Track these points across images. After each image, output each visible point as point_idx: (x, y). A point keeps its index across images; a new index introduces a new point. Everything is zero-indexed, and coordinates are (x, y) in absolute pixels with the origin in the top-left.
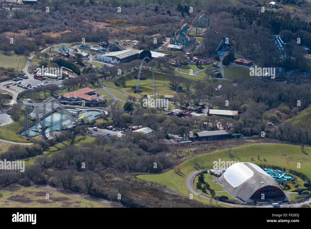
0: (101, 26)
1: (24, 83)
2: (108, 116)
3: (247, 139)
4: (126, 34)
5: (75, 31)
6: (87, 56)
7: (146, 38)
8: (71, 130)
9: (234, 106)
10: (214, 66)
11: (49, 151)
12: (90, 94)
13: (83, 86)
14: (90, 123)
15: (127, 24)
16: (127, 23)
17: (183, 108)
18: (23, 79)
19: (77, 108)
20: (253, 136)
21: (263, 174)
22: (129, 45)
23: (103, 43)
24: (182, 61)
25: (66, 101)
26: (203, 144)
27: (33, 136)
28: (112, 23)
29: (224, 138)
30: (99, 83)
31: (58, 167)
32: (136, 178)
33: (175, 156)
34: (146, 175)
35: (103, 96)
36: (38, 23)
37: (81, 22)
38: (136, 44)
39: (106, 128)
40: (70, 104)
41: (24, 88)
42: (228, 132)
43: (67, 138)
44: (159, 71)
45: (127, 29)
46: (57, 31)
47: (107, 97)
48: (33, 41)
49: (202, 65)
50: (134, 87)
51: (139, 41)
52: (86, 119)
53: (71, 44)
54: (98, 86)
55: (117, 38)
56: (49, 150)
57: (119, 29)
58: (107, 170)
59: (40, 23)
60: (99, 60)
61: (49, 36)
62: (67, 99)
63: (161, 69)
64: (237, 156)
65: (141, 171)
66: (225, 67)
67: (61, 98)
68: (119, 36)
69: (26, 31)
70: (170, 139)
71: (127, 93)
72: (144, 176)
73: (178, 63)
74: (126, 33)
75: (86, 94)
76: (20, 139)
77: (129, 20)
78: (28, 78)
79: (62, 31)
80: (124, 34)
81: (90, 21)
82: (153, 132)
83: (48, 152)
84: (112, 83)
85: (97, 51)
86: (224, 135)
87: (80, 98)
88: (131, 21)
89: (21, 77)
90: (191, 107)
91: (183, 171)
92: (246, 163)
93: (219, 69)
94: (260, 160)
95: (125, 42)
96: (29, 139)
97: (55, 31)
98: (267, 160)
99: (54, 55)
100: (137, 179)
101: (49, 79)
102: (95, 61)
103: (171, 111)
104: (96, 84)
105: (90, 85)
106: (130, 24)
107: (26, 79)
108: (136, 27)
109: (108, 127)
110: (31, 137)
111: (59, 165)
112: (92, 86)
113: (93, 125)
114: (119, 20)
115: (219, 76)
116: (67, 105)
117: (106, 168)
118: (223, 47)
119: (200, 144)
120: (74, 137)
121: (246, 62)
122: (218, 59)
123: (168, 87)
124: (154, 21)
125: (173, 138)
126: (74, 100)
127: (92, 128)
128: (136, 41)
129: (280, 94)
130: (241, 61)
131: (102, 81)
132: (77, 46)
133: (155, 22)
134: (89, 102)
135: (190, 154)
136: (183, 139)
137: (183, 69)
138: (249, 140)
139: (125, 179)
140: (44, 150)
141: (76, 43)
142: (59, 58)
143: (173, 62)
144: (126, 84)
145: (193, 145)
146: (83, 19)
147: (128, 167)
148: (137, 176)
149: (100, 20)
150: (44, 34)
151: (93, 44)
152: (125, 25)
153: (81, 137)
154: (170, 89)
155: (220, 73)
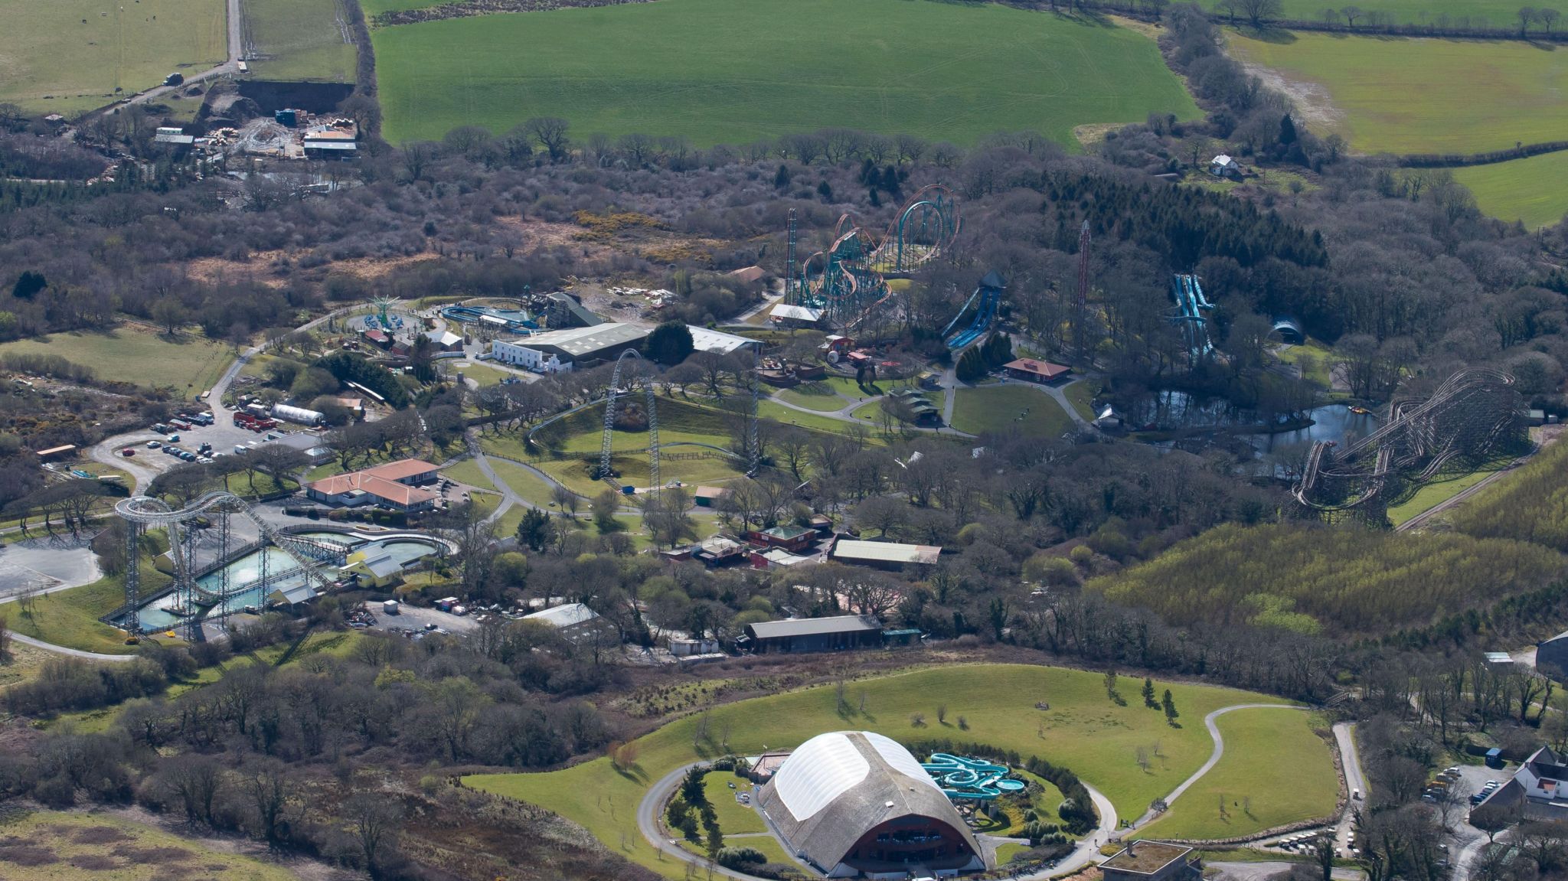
0: (559, 236)
1: (191, 439)
2: (455, 561)
3: (935, 648)
4: (636, 266)
5: (455, 255)
6: (458, 346)
7: (699, 282)
8: (298, 610)
9: (933, 529)
10: (923, 384)
11: (191, 684)
12: (417, 481)
13: (402, 452)
14: (379, 584)
15: (658, 231)
16: (655, 226)
17: (745, 536)
18: (194, 426)
19: (354, 531)
20: (957, 638)
21: (900, 774)
22: (631, 305)
23: (534, 297)
24: (806, 365)
25: (319, 507)
26: (766, 664)
27: (158, 631)
28: (599, 227)
29: (853, 644)
30: (466, 443)
31: (199, 742)
32: (458, 784)
33: (640, 708)
34: (499, 776)
35: (465, 488)
36: (324, 226)
37: (490, 222)
38: (659, 301)
39: (431, 604)
40: (333, 518)
41: (183, 458)
42: (869, 623)
43: (274, 639)
44: (709, 402)
45: (649, 248)
46: (385, 256)
47: (478, 493)
48: (281, 291)
49: (877, 380)
50: (593, 459)
51: (675, 292)
52: (366, 572)
53: (418, 301)
54: (460, 454)
55: (600, 282)
56: (194, 681)
57: (617, 247)
58: (367, 753)
59: (334, 227)
60: (500, 361)
61: (349, 275)
62: (325, 500)
63: (719, 395)
64: (864, 709)
65: (488, 761)
66: (963, 389)
67: (308, 494)
68: (607, 275)
69: (274, 256)
70: (653, 646)
71: (561, 477)
72: (491, 776)
73: (788, 371)
74: (636, 264)
75: (402, 481)
76: (103, 641)
77: (669, 217)
78: (211, 423)
79: (408, 254)
80: (628, 268)
81: (525, 221)
82: (593, 619)
83: (185, 688)
84: (516, 443)
85: (503, 326)
86: (854, 632)
87: (372, 495)
88: (675, 221)
89: (186, 420)
90: (776, 532)
91: (642, 761)
92: (855, 733)
93: (938, 394)
94: (945, 724)
95: (621, 294)
96: (138, 639)
97: (381, 254)
98: (968, 723)
99: (341, 342)
100: (460, 789)
101: (288, 426)
102: (484, 363)
103: (698, 544)
104: (456, 445)
105: (430, 448)
106: (668, 230)
107: (204, 425)
108: (685, 243)
109: (439, 601)
110: (146, 634)
111: (202, 736)
112: (438, 453)
113: (391, 592)
114: (629, 216)
115: (931, 419)
116: (323, 522)
117: (369, 748)
118: (979, 318)
119: (754, 664)
120: (302, 637)
121: (1045, 369)
122: (943, 359)
123: (723, 458)
124: (760, 219)
125: (664, 642)
126: (351, 501)
127: (381, 604)
128: (663, 291)
129: (1109, 488)
130: (1026, 366)
131: (481, 433)
132: (439, 307)
133: (763, 224)
134: (402, 511)
135: (700, 700)
136: (699, 645)
137: (803, 393)
138: (942, 654)
139: (419, 788)
140: (174, 680)
141: (436, 298)
142: (352, 350)
143: (771, 369)
144: (566, 448)
145: (726, 668)
146: (502, 214)
147: (447, 746)
148: (464, 780)
149: (561, 217)
150: (338, 265)
151: (501, 301)
152: (648, 232)
153: (329, 635)
154: (730, 467)
155: (936, 411)
